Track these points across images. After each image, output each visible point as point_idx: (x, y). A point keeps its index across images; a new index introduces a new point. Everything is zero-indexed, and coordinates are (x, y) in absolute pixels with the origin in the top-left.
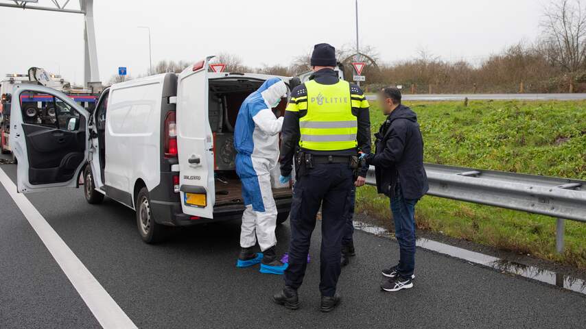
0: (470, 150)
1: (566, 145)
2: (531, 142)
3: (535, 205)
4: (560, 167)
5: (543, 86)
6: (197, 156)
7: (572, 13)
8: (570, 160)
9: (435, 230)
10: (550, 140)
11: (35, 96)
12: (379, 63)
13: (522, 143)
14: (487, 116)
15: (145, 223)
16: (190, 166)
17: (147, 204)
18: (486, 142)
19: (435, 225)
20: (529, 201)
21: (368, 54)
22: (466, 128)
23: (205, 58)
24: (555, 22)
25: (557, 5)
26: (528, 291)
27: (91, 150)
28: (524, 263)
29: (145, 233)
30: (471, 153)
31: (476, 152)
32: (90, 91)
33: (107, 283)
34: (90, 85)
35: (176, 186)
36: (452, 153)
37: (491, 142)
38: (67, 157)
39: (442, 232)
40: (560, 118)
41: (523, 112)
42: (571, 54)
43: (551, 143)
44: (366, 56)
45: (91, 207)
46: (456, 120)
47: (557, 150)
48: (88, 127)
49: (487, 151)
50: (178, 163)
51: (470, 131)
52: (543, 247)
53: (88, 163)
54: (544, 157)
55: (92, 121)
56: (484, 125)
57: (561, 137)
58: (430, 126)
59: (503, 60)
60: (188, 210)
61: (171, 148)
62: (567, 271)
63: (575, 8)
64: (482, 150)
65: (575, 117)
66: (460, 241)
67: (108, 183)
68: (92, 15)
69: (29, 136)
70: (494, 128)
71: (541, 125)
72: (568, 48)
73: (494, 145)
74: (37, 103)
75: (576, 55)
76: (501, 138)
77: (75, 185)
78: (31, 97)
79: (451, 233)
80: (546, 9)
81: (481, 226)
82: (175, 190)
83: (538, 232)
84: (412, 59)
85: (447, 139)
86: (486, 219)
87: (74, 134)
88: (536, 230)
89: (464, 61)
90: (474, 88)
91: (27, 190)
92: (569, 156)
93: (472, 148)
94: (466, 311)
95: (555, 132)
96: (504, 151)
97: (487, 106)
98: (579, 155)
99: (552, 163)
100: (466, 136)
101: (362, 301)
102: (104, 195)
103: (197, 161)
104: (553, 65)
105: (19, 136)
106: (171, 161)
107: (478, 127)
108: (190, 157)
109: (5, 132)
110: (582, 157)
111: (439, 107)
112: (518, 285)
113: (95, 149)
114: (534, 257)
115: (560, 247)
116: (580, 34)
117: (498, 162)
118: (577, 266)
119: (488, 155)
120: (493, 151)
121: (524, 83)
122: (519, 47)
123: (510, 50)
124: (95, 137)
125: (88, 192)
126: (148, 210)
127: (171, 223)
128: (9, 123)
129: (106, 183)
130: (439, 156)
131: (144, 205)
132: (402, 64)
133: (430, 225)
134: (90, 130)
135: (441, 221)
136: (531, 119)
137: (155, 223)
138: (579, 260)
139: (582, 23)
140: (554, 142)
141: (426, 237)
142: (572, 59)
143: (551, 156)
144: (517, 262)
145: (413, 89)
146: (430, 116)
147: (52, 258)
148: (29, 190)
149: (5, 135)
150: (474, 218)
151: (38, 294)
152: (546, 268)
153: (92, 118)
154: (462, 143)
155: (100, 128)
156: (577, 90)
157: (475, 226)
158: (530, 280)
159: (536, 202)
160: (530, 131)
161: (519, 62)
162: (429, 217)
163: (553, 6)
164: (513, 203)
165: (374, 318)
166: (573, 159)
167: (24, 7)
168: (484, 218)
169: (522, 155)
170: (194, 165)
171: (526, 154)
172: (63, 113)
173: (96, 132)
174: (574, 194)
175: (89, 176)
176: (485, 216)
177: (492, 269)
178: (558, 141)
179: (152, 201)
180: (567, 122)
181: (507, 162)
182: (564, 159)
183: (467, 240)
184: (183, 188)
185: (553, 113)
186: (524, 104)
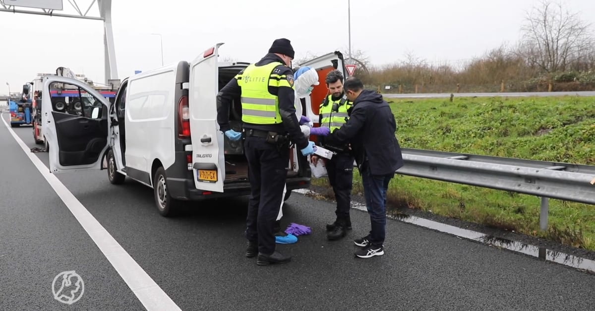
0: (455, 140)
1: (547, 135)
2: (513, 133)
3: (522, 185)
4: (541, 155)
5: (523, 85)
6: (208, 136)
7: (553, 18)
8: (552, 149)
9: (424, 209)
10: (533, 131)
11: (63, 92)
12: (369, 66)
13: (505, 134)
14: (473, 110)
15: (162, 199)
16: (203, 146)
17: (164, 182)
18: (471, 133)
19: (425, 205)
20: (516, 182)
21: (359, 58)
22: (451, 121)
23: (216, 44)
24: (536, 26)
25: (538, 10)
26: (515, 262)
27: (113, 136)
28: (509, 238)
29: (162, 207)
30: (457, 143)
31: (462, 142)
32: (110, 88)
33: (130, 248)
34: (110, 82)
35: (190, 164)
36: (438, 143)
37: (476, 133)
38: (93, 141)
39: (431, 211)
40: (543, 111)
41: (506, 106)
42: (550, 56)
43: (533, 134)
44: (357, 61)
45: (114, 187)
46: (443, 114)
47: (539, 140)
48: (109, 116)
49: (472, 140)
50: (191, 143)
51: (456, 124)
52: (527, 225)
53: (110, 148)
54: (527, 146)
55: (113, 110)
56: (468, 118)
57: (543, 129)
58: (418, 119)
59: (484, 63)
60: (200, 186)
61: (185, 129)
62: (551, 246)
63: (556, 12)
64: (467, 141)
65: (557, 110)
66: (448, 218)
67: (128, 165)
68: (110, 22)
69: (58, 122)
70: (479, 121)
71: (523, 117)
72: (548, 50)
73: (478, 135)
74: (64, 97)
75: (555, 57)
76: (485, 129)
77: (99, 167)
78: (60, 92)
79: (439, 212)
80: (528, 13)
81: (467, 206)
82: (189, 168)
83: (521, 213)
84: (399, 62)
85: (433, 131)
86: (472, 201)
87: (97, 121)
88: (520, 210)
89: (447, 65)
90: (458, 88)
91: (58, 170)
92: (551, 145)
93: (457, 139)
94: (457, 277)
95: (537, 123)
96: (488, 141)
97: (471, 101)
98: (561, 144)
99: (534, 152)
100: (452, 128)
101: (360, 268)
102: (125, 176)
103: (209, 140)
104: (533, 67)
105: (49, 122)
106: (184, 141)
107: (463, 119)
108: (202, 137)
109: (38, 124)
110: (564, 145)
111: (426, 103)
112: (505, 257)
113: (116, 135)
114: (519, 234)
115: (544, 225)
116: (560, 37)
117: (482, 151)
118: (561, 242)
119: (473, 145)
120: (478, 141)
121: (505, 83)
122: (500, 51)
123: (492, 53)
124: (116, 125)
125: (111, 174)
126: (165, 187)
127: (185, 197)
128: (41, 116)
129: (126, 165)
130: (427, 146)
131: (161, 183)
132: (390, 67)
133: (420, 205)
134: (112, 118)
135: (430, 202)
136: (514, 112)
137: (171, 197)
138: (562, 237)
139: (563, 26)
140: (536, 133)
141: (416, 215)
142: (551, 61)
143: (533, 145)
144: (503, 237)
145: (400, 89)
146: (418, 110)
147: (82, 227)
148: (60, 171)
149: (38, 127)
150: (461, 200)
151: (70, 256)
152: (531, 243)
153: (113, 108)
154: (448, 134)
155: (120, 116)
156: (555, 89)
157: (462, 206)
158: (516, 253)
159: (522, 182)
160: (514, 122)
161: (499, 64)
162: (419, 198)
163: (535, 11)
164: (500, 184)
165: (371, 282)
166: (554, 147)
167: (51, 14)
168: (469, 200)
169: (505, 144)
170: (206, 144)
171: (510, 144)
172: (87, 107)
173: (117, 120)
174: (561, 174)
175: (112, 159)
176: (471, 198)
177: (479, 243)
178: (540, 132)
179: (168, 179)
180: (549, 114)
181: (491, 151)
182: (546, 148)
183: (454, 218)
184: (196, 166)
185: (536, 106)
186: (507, 100)
